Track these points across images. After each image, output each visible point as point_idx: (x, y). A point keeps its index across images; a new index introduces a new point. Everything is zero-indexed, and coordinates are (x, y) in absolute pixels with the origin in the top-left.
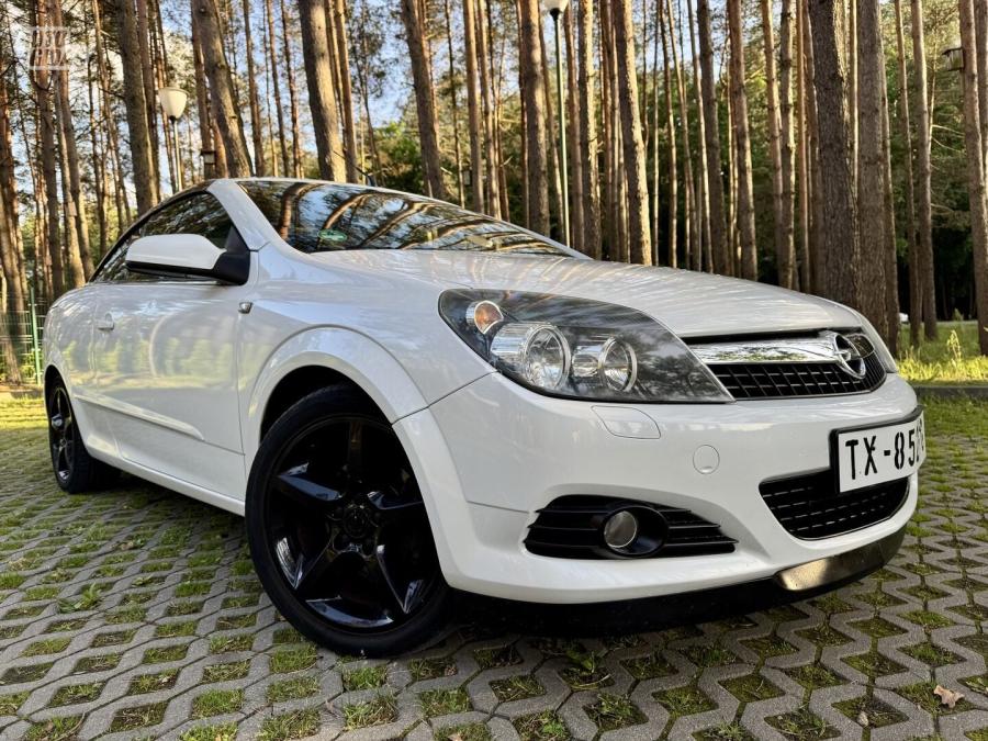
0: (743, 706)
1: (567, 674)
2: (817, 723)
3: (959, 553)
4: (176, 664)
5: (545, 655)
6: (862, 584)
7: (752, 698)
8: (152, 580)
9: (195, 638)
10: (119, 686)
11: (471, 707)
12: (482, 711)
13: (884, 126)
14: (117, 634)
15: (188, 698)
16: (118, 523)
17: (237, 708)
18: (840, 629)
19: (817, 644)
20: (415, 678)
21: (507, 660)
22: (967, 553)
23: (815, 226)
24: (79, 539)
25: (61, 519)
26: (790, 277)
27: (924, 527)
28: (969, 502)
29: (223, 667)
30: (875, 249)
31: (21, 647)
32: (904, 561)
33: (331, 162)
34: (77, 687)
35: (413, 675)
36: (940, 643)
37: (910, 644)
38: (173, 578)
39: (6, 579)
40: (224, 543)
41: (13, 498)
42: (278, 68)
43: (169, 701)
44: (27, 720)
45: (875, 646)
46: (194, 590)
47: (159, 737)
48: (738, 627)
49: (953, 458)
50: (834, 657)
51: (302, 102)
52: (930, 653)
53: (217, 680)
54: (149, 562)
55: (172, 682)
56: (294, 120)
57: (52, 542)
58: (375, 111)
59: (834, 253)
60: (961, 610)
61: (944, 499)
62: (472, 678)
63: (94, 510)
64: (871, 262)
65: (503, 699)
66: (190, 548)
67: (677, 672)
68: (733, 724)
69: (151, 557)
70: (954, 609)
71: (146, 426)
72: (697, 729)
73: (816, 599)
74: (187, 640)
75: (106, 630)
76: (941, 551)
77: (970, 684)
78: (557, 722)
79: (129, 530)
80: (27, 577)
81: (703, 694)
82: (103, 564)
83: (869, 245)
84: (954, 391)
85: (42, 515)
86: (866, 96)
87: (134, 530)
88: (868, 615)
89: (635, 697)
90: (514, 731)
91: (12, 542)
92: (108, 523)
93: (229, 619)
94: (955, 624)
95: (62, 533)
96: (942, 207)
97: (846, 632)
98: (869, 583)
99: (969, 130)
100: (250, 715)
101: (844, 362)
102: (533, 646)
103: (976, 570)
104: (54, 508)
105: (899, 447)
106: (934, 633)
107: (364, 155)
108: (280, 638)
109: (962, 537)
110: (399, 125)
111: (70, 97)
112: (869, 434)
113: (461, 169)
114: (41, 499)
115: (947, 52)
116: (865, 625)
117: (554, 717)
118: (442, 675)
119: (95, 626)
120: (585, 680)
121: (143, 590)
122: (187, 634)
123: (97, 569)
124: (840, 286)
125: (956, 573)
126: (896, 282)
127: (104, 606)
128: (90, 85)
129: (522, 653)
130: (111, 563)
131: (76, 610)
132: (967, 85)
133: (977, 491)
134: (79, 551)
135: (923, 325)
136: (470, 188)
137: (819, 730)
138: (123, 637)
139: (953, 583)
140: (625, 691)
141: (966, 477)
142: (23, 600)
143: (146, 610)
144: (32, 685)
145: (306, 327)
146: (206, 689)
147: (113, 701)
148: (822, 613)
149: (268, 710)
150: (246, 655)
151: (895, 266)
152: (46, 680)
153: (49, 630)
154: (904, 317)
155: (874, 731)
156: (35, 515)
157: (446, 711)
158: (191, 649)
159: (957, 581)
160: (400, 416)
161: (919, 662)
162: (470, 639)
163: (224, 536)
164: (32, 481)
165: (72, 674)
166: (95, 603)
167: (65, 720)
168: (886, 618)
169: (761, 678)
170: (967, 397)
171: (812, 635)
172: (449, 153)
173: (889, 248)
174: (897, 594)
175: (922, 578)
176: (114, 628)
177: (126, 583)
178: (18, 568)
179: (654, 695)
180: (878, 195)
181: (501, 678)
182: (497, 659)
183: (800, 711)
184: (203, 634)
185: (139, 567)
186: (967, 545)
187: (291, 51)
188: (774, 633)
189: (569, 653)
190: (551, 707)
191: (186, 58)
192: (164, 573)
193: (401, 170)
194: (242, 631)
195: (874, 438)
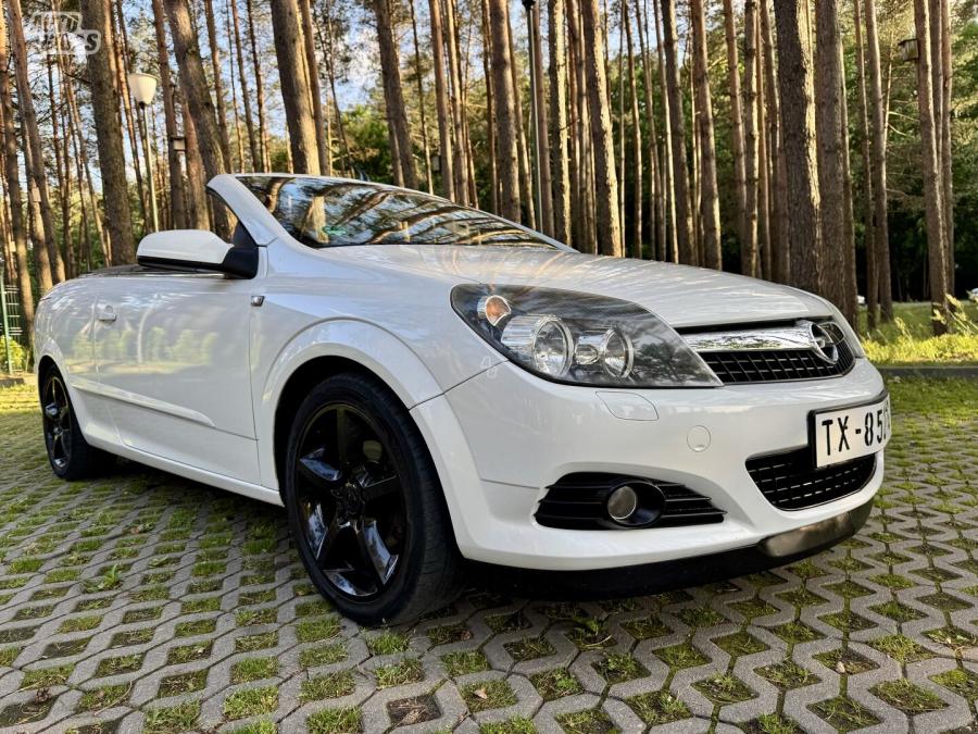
0: (734, 660)
1: (574, 635)
2: (801, 672)
3: (919, 522)
4: (208, 637)
5: (551, 620)
6: (833, 552)
7: (741, 652)
8: (167, 561)
9: (220, 613)
10: (157, 658)
11: (490, 667)
12: (500, 670)
13: (843, 114)
14: (144, 611)
15: (226, 666)
16: (122, 508)
17: (274, 673)
18: (816, 592)
19: (795, 605)
20: (435, 643)
21: (517, 625)
22: (927, 523)
23: (776, 210)
24: (88, 523)
25: (63, 506)
26: (754, 261)
27: (886, 499)
28: (927, 476)
29: (253, 638)
30: (836, 235)
31: (56, 625)
32: (870, 531)
33: (304, 148)
34: (119, 659)
35: (433, 640)
36: (905, 602)
37: (879, 603)
38: (188, 559)
39: (24, 563)
40: (231, 526)
41: (10, 486)
42: (243, 52)
43: (209, 668)
44: (77, 689)
45: (847, 606)
46: (212, 569)
47: (206, 700)
48: (724, 593)
49: (911, 435)
50: (812, 616)
51: (268, 86)
52: (897, 610)
53: (250, 649)
54: (160, 544)
55: (207, 652)
56: (260, 105)
57: (61, 527)
58: (342, 96)
59: (797, 239)
60: (923, 572)
61: (905, 474)
62: (487, 642)
63: (95, 496)
64: (831, 247)
65: (518, 659)
66: (199, 530)
67: (673, 632)
68: (727, 675)
69: (161, 540)
70: (916, 572)
71: (140, 411)
72: (695, 680)
73: (792, 565)
74: (214, 614)
75: (134, 607)
76: (902, 521)
77: (933, 636)
78: (569, 677)
79: (134, 514)
80: (45, 560)
81: (698, 650)
82: (116, 547)
83: (830, 230)
84: (911, 372)
85: (44, 502)
86: (827, 87)
87: (139, 515)
88: (838, 579)
89: (637, 655)
90: (532, 686)
91: (21, 528)
92: (113, 509)
93: (249, 595)
94: (918, 585)
95: (69, 519)
96: (898, 191)
97: (821, 594)
98: (840, 552)
99: (923, 118)
100: (287, 680)
101: (819, 349)
102: (539, 612)
103: (936, 537)
104: (54, 495)
105: (869, 426)
106: (899, 593)
107: (331, 139)
108: (303, 611)
109: (922, 508)
110: (366, 109)
111: (30, 79)
112: (842, 415)
113: (428, 154)
114: (40, 486)
115: (903, 44)
116: (838, 588)
117: (566, 673)
118: (459, 639)
119: (121, 605)
120: (589, 640)
121: (160, 570)
122: (213, 609)
123: (112, 551)
124: (803, 271)
125: (917, 540)
126: (854, 266)
127: (127, 586)
128: (50, 68)
129: (529, 618)
130: (124, 546)
131: (101, 590)
132: (922, 75)
133: (934, 465)
134: (91, 535)
135: (879, 306)
136: (439, 172)
137: (803, 678)
138: (151, 613)
139: (914, 549)
140: (627, 650)
141: (924, 453)
142: (45, 582)
143: (169, 588)
144: (74, 658)
145: (317, 320)
146: (241, 657)
147: (156, 670)
148: (798, 578)
149: (303, 675)
150: (272, 627)
151: (854, 251)
152: (86, 653)
153: (78, 608)
154: (861, 299)
155: (850, 677)
156: (37, 502)
157: (468, 670)
158: (219, 623)
159: (919, 547)
160: (417, 401)
161: (886, 619)
162: (481, 607)
163: (229, 518)
164: (25, 469)
165: (110, 647)
166: (118, 583)
167: (114, 688)
168: (857, 581)
169: (747, 636)
170: (923, 377)
171: (791, 598)
172: (417, 138)
173: (848, 233)
174: (864, 560)
175: (887, 546)
176: (141, 606)
177: (143, 564)
178: (33, 552)
179: (653, 652)
180: (837, 183)
181: (513, 641)
182: (508, 624)
183: (785, 662)
184: (228, 609)
185: (152, 549)
186: (926, 515)
187: (256, 34)
188: (757, 596)
189: (574, 617)
190: (562, 665)
191: (149, 42)
192: (178, 554)
193: (368, 155)
194: (264, 605)
195: (847, 418)
